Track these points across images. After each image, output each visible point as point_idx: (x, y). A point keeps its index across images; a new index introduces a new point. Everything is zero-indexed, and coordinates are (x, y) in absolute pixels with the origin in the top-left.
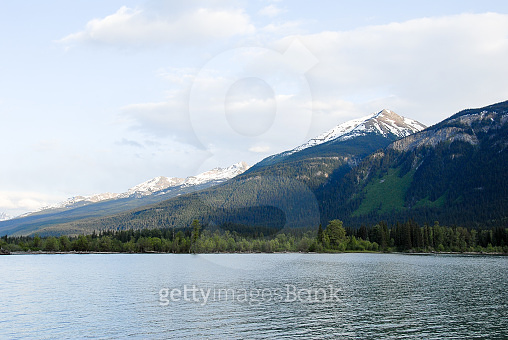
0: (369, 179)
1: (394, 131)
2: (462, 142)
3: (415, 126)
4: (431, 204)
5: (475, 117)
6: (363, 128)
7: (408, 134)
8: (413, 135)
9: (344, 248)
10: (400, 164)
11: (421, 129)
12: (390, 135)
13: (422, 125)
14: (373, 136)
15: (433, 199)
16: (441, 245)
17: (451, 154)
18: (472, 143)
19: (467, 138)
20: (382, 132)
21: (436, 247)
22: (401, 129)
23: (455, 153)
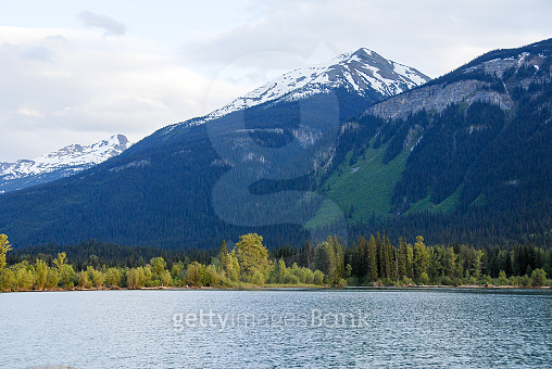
0: (334, 167)
1: (376, 86)
2: (486, 105)
3: (412, 77)
4: (434, 209)
5: (509, 62)
6: (325, 80)
7: (399, 91)
8: (407, 92)
9: (262, 279)
10: (385, 141)
11: (420, 81)
12: (370, 91)
13: (423, 76)
14: (343, 94)
15: (437, 200)
16: (425, 275)
17: (467, 125)
18: (504, 107)
19: (496, 98)
20: (356, 87)
21: (416, 277)
22: (388, 82)
23: (475, 123)
